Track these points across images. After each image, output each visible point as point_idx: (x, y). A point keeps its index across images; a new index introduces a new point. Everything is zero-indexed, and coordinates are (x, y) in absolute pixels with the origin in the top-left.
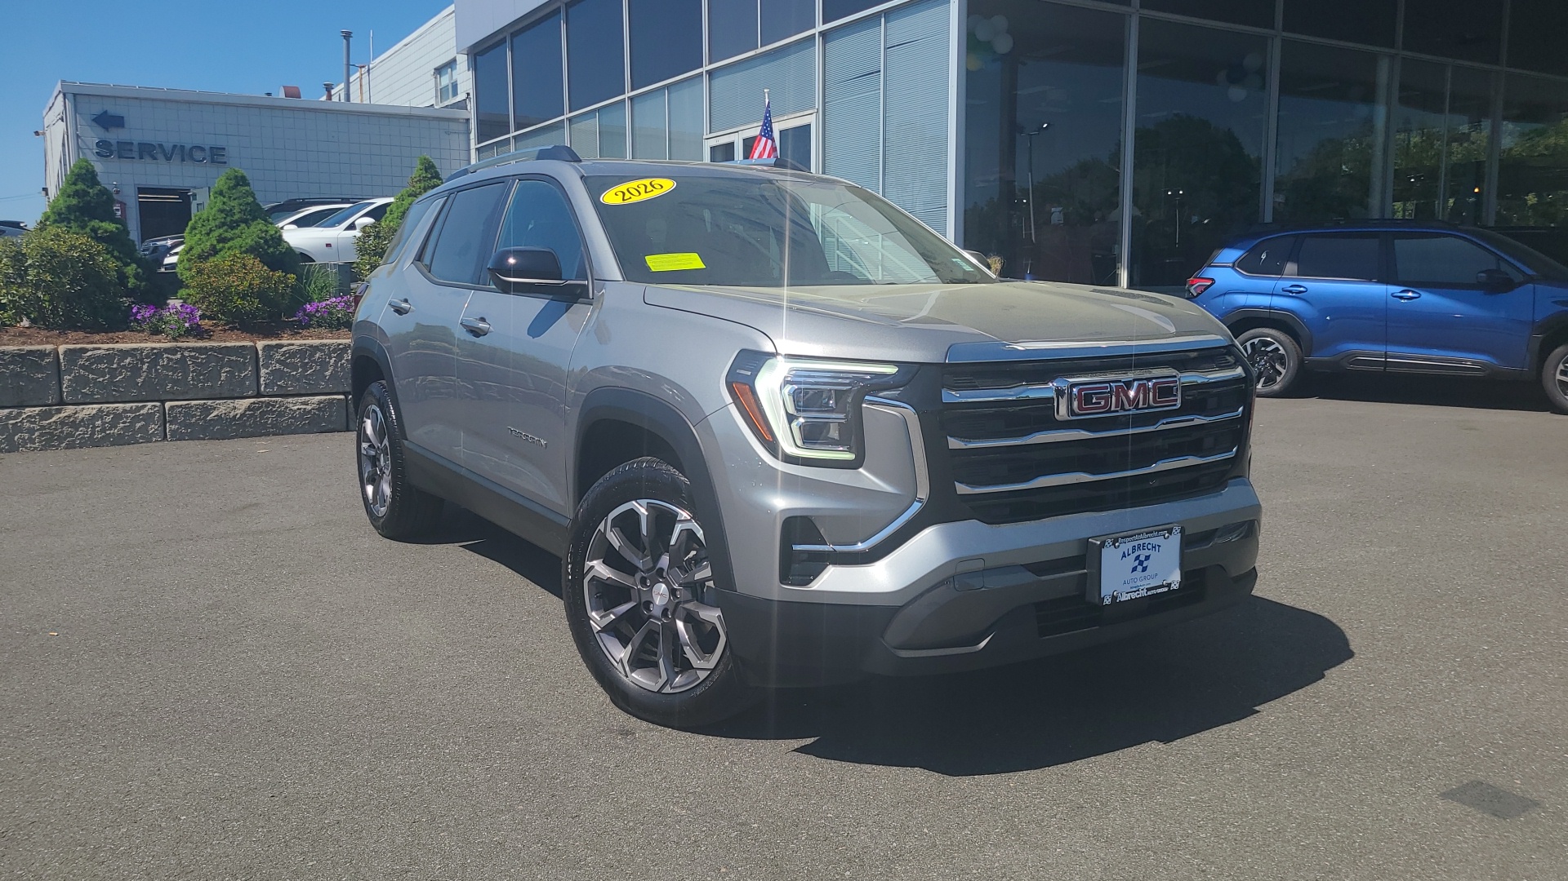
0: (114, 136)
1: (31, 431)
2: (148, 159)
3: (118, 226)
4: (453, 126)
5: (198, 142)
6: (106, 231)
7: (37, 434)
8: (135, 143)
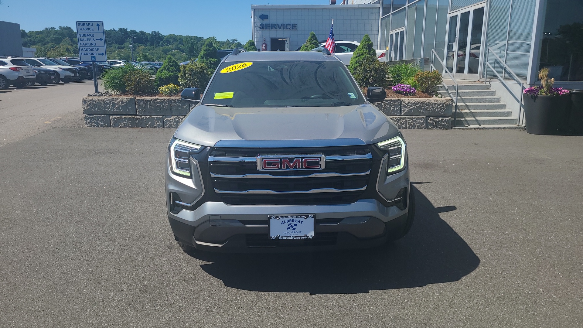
0: (265, 22)
3: (217, 60)
4: (374, 11)
5: (289, 22)
6: (213, 62)
8: (271, 24)
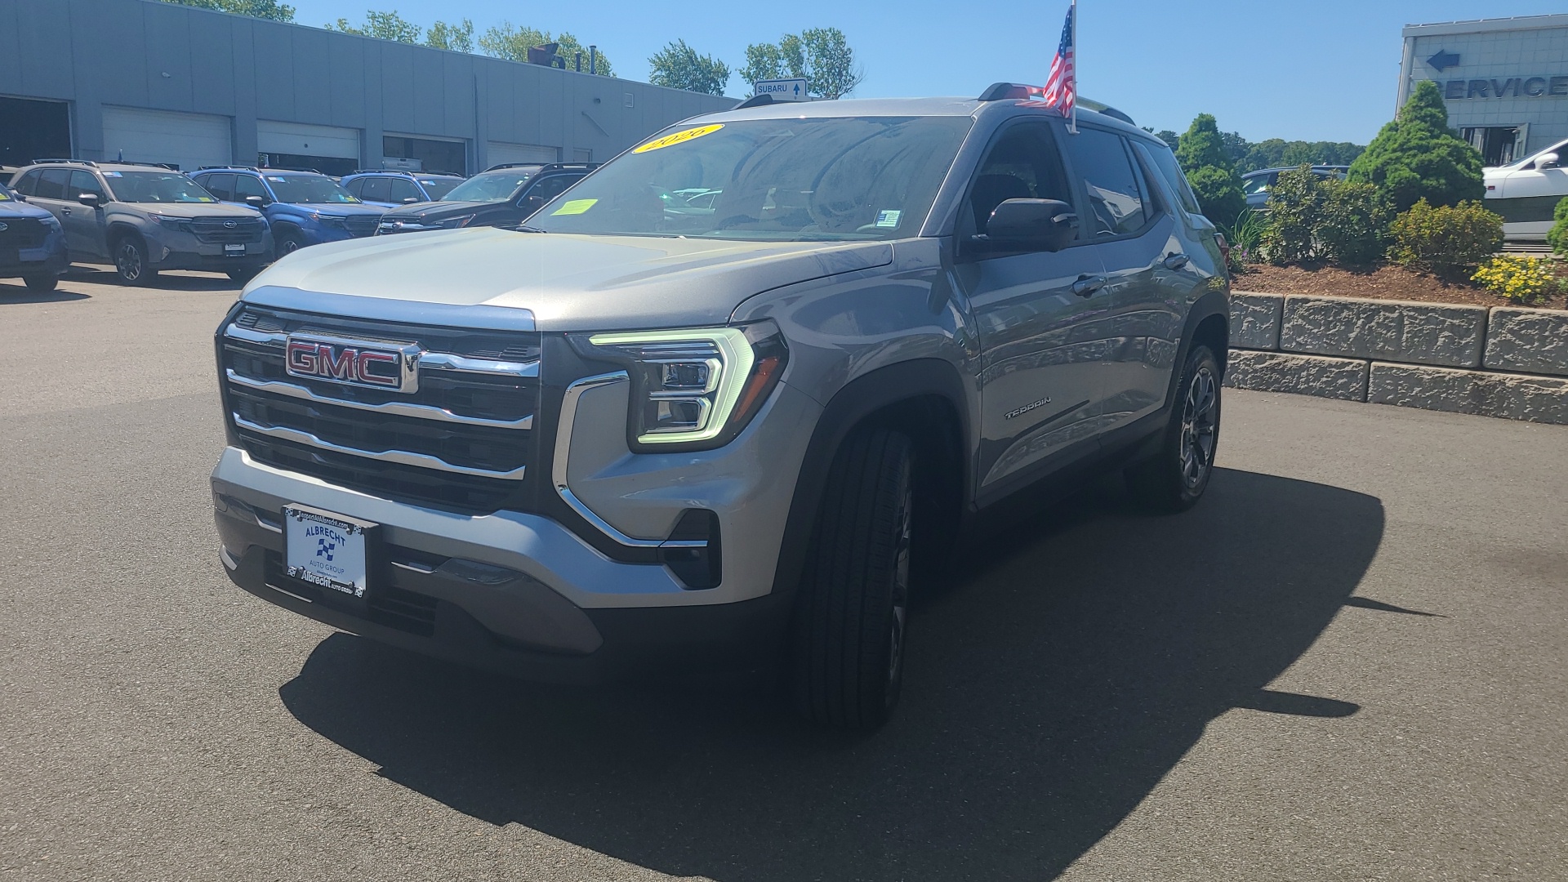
0: (1447, 75)
1: (1245, 373)
2: (1478, 97)
7: (1250, 376)
8: (1467, 81)
